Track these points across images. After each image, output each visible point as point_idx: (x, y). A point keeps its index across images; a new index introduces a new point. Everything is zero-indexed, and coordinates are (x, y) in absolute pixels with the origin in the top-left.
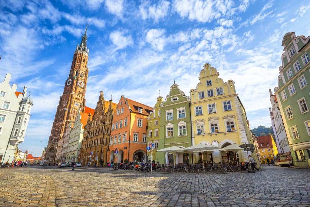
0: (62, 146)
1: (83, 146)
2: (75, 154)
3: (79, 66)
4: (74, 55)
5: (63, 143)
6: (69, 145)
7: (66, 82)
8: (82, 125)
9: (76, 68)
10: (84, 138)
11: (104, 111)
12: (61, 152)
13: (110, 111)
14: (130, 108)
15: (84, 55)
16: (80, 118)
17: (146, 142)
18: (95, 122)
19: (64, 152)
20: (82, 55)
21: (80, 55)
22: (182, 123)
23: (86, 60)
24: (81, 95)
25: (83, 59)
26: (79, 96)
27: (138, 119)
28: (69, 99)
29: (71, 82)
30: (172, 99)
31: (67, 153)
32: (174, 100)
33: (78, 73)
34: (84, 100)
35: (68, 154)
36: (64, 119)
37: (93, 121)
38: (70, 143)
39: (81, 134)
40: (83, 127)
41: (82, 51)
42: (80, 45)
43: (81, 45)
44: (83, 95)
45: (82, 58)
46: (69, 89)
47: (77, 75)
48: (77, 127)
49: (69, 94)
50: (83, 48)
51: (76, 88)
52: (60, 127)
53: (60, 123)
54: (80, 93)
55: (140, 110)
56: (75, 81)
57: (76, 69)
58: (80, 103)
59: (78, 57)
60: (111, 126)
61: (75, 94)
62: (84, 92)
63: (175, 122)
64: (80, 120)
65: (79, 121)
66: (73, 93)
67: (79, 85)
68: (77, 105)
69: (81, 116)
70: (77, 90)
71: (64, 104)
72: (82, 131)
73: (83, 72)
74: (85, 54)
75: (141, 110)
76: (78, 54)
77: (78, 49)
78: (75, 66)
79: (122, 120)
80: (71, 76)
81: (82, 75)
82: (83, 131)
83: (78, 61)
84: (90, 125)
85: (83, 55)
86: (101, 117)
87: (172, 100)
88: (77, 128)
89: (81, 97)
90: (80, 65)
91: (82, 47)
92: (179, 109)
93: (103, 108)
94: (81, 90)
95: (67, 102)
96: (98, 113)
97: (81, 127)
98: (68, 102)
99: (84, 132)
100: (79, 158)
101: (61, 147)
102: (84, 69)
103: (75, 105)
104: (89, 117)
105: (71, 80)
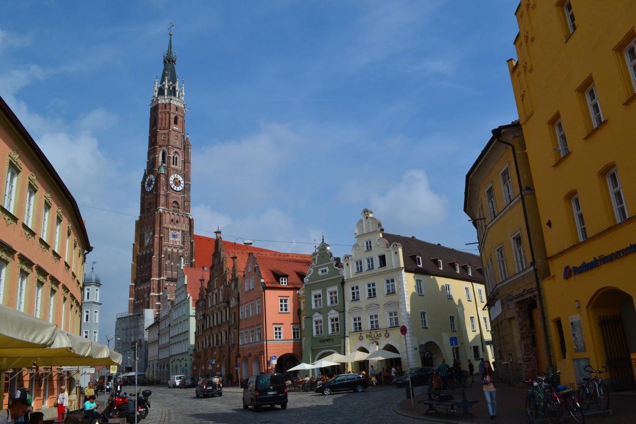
0: (158, 341)
1: (198, 343)
2: (186, 360)
3: (167, 139)
4: (151, 109)
5: (159, 334)
6: (173, 341)
7: (143, 183)
8: (191, 298)
9: (160, 144)
10: (198, 327)
11: (225, 275)
12: (157, 354)
13: (235, 279)
14: (262, 281)
15: (174, 105)
16: (186, 283)
17: (299, 338)
18: (213, 296)
19: (164, 355)
20: (170, 109)
21: (165, 108)
22: (334, 314)
23: (180, 119)
24: (181, 211)
25: (173, 116)
26: (176, 214)
27: (280, 298)
28: (155, 227)
29: (153, 183)
30: (320, 270)
31: (171, 356)
32: (323, 272)
33: (167, 155)
34: (191, 222)
35: (171, 360)
36: (150, 276)
37: (210, 294)
38: (172, 337)
39: (191, 318)
40: (193, 304)
41: (169, 97)
42: (161, 83)
43: (163, 80)
44: (186, 208)
45: (169, 114)
46: (151, 201)
47: (164, 162)
48: (182, 301)
49: (154, 213)
50: (169, 88)
51: (167, 196)
52: (146, 295)
53: (144, 287)
54: (178, 207)
55: (282, 280)
56: (163, 179)
57: (160, 146)
58: (183, 231)
59: (160, 115)
60: (238, 310)
61: (166, 212)
62: (187, 200)
63: (324, 311)
64: (186, 287)
65: (183, 288)
66: (161, 209)
67: (172, 186)
68: (174, 236)
69: (186, 276)
70: (171, 201)
71: (147, 238)
72: (192, 311)
73: (178, 150)
74: (175, 103)
75: (285, 280)
76: (160, 107)
77: (158, 95)
78: (156, 139)
79: (254, 302)
80: (152, 166)
81: (176, 158)
82: (194, 311)
83: (163, 126)
84: (205, 300)
85: (172, 106)
86: (222, 287)
87: (320, 272)
88: (182, 304)
89: (180, 215)
90: (169, 134)
91: (167, 87)
92: (329, 290)
93: (223, 269)
94: (179, 198)
95: (151, 233)
96: (217, 278)
97: (189, 302)
98: (154, 234)
99: (196, 313)
100: (195, 368)
101: (157, 345)
102: (178, 144)
103: (171, 239)
104: (202, 284)
105: (152, 177)
